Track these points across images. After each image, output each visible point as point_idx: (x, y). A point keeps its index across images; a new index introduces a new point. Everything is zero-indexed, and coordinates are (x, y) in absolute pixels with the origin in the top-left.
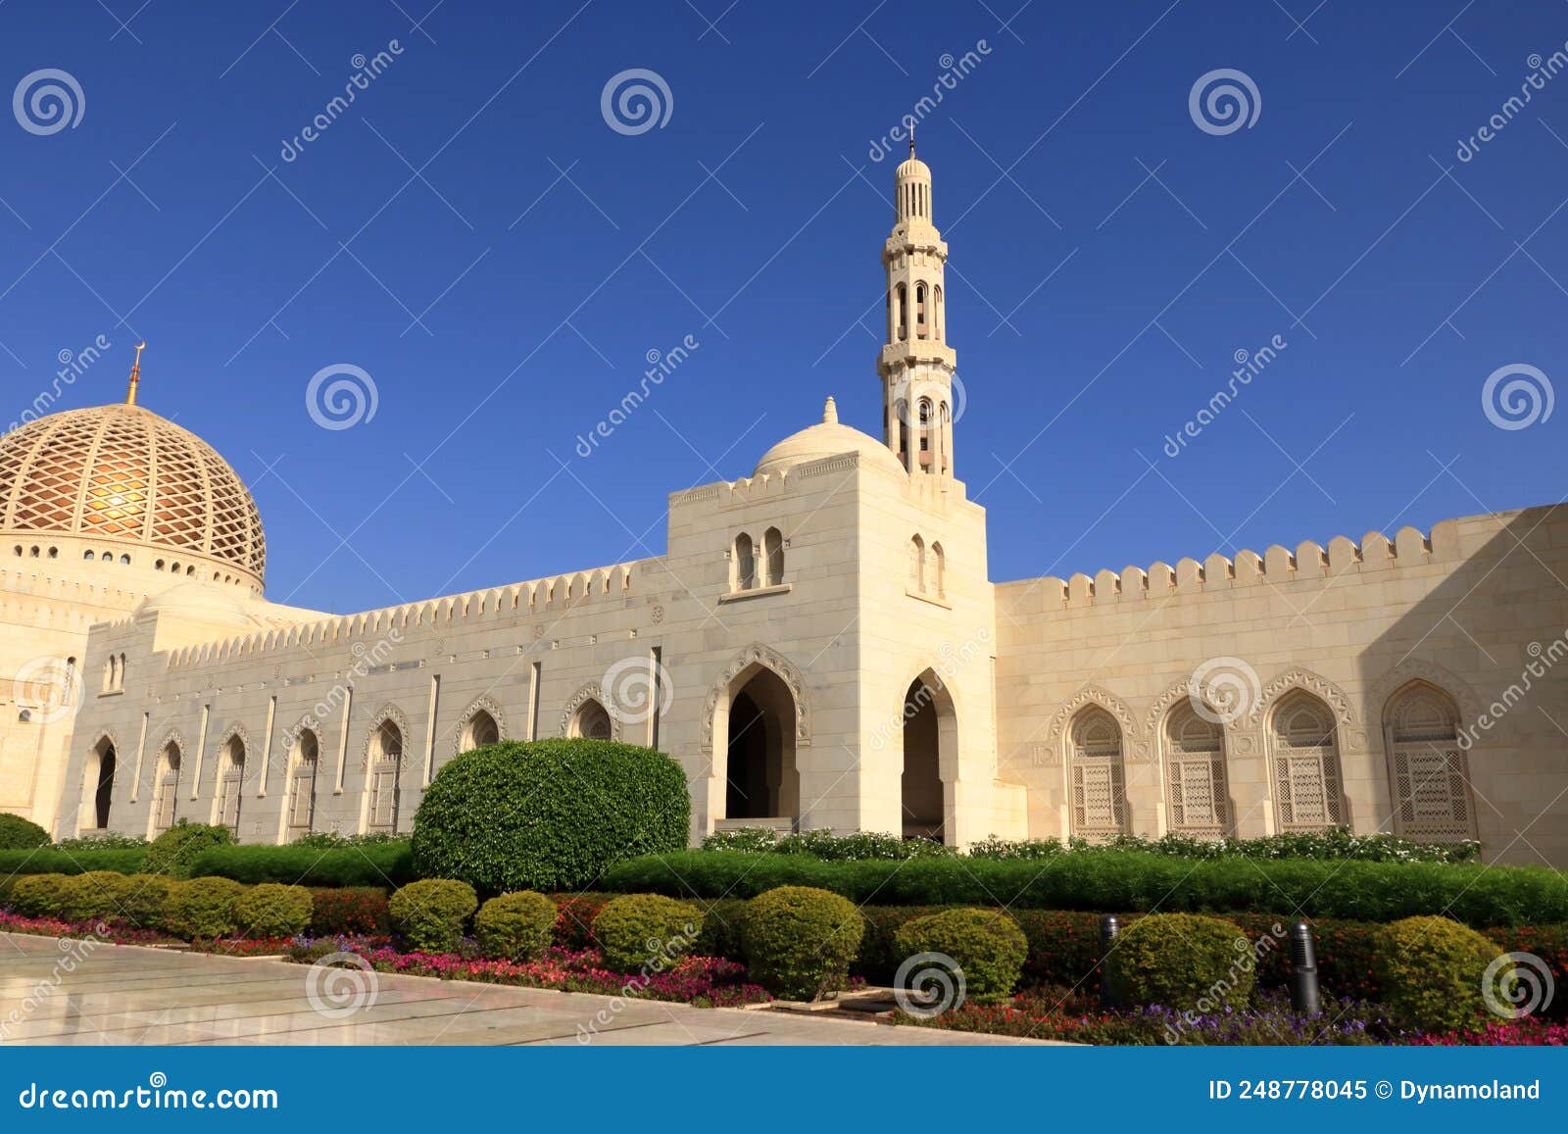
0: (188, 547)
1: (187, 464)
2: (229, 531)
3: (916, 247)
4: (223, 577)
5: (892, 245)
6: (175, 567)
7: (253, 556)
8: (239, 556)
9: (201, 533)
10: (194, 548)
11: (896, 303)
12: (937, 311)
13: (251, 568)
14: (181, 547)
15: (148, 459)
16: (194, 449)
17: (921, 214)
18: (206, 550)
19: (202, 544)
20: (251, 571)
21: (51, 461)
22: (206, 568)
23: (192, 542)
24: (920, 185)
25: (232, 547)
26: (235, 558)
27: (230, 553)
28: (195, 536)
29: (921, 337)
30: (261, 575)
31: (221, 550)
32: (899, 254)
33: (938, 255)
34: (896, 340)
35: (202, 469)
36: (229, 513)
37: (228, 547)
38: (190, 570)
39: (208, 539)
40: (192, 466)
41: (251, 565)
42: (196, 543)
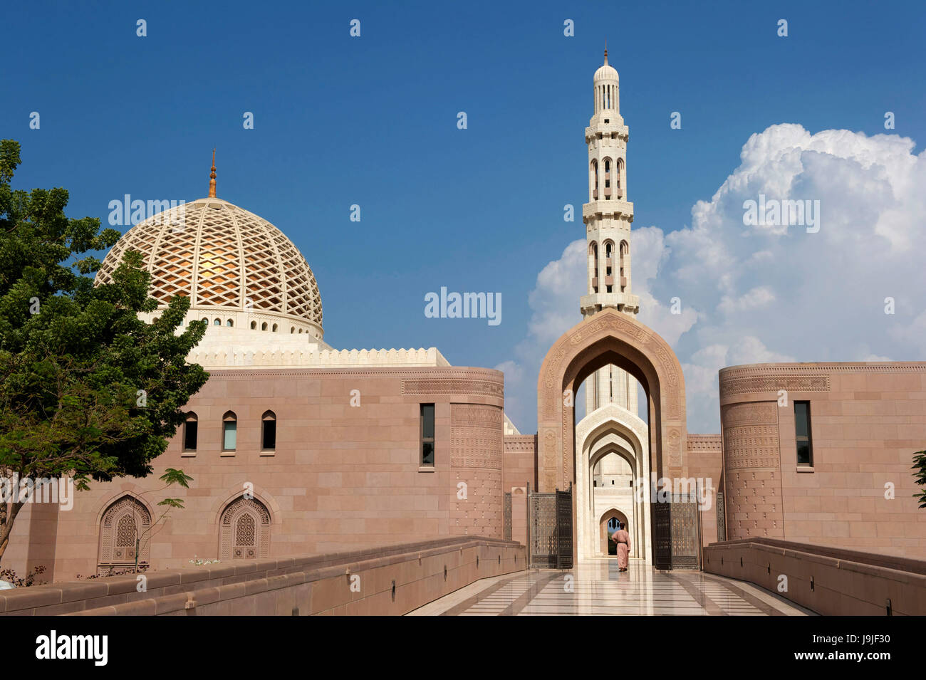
0: (271, 310)
1: (263, 244)
2: (298, 294)
3: (603, 134)
4: (297, 330)
5: (589, 132)
6: (264, 326)
7: (315, 311)
8: (306, 313)
9: (279, 298)
10: (275, 310)
11: (592, 173)
12: (620, 177)
13: (315, 321)
14: (266, 310)
15: (235, 236)
16: (266, 233)
17: (609, 107)
18: (284, 311)
19: (280, 307)
20: (315, 323)
21: (169, 252)
22: (284, 324)
23: (274, 306)
24: (609, 86)
25: (301, 306)
26: (303, 315)
27: (300, 311)
28: (275, 301)
29: (608, 198)
30: (321, 325)
31: (294, 309)
32: (593, 138)
33: (621, 137)
34: (592, 200)
35: (274, 247)
36: (296, 280)
37: (298, 307)
38: (275, 327)
39: (284, 301)
40: (267, 245)
41: (314, 318)
42: (276, 306)
